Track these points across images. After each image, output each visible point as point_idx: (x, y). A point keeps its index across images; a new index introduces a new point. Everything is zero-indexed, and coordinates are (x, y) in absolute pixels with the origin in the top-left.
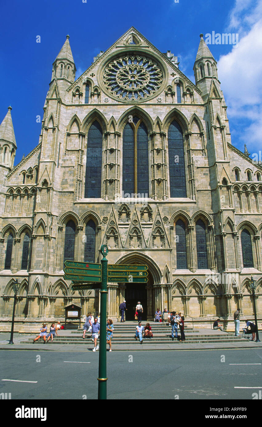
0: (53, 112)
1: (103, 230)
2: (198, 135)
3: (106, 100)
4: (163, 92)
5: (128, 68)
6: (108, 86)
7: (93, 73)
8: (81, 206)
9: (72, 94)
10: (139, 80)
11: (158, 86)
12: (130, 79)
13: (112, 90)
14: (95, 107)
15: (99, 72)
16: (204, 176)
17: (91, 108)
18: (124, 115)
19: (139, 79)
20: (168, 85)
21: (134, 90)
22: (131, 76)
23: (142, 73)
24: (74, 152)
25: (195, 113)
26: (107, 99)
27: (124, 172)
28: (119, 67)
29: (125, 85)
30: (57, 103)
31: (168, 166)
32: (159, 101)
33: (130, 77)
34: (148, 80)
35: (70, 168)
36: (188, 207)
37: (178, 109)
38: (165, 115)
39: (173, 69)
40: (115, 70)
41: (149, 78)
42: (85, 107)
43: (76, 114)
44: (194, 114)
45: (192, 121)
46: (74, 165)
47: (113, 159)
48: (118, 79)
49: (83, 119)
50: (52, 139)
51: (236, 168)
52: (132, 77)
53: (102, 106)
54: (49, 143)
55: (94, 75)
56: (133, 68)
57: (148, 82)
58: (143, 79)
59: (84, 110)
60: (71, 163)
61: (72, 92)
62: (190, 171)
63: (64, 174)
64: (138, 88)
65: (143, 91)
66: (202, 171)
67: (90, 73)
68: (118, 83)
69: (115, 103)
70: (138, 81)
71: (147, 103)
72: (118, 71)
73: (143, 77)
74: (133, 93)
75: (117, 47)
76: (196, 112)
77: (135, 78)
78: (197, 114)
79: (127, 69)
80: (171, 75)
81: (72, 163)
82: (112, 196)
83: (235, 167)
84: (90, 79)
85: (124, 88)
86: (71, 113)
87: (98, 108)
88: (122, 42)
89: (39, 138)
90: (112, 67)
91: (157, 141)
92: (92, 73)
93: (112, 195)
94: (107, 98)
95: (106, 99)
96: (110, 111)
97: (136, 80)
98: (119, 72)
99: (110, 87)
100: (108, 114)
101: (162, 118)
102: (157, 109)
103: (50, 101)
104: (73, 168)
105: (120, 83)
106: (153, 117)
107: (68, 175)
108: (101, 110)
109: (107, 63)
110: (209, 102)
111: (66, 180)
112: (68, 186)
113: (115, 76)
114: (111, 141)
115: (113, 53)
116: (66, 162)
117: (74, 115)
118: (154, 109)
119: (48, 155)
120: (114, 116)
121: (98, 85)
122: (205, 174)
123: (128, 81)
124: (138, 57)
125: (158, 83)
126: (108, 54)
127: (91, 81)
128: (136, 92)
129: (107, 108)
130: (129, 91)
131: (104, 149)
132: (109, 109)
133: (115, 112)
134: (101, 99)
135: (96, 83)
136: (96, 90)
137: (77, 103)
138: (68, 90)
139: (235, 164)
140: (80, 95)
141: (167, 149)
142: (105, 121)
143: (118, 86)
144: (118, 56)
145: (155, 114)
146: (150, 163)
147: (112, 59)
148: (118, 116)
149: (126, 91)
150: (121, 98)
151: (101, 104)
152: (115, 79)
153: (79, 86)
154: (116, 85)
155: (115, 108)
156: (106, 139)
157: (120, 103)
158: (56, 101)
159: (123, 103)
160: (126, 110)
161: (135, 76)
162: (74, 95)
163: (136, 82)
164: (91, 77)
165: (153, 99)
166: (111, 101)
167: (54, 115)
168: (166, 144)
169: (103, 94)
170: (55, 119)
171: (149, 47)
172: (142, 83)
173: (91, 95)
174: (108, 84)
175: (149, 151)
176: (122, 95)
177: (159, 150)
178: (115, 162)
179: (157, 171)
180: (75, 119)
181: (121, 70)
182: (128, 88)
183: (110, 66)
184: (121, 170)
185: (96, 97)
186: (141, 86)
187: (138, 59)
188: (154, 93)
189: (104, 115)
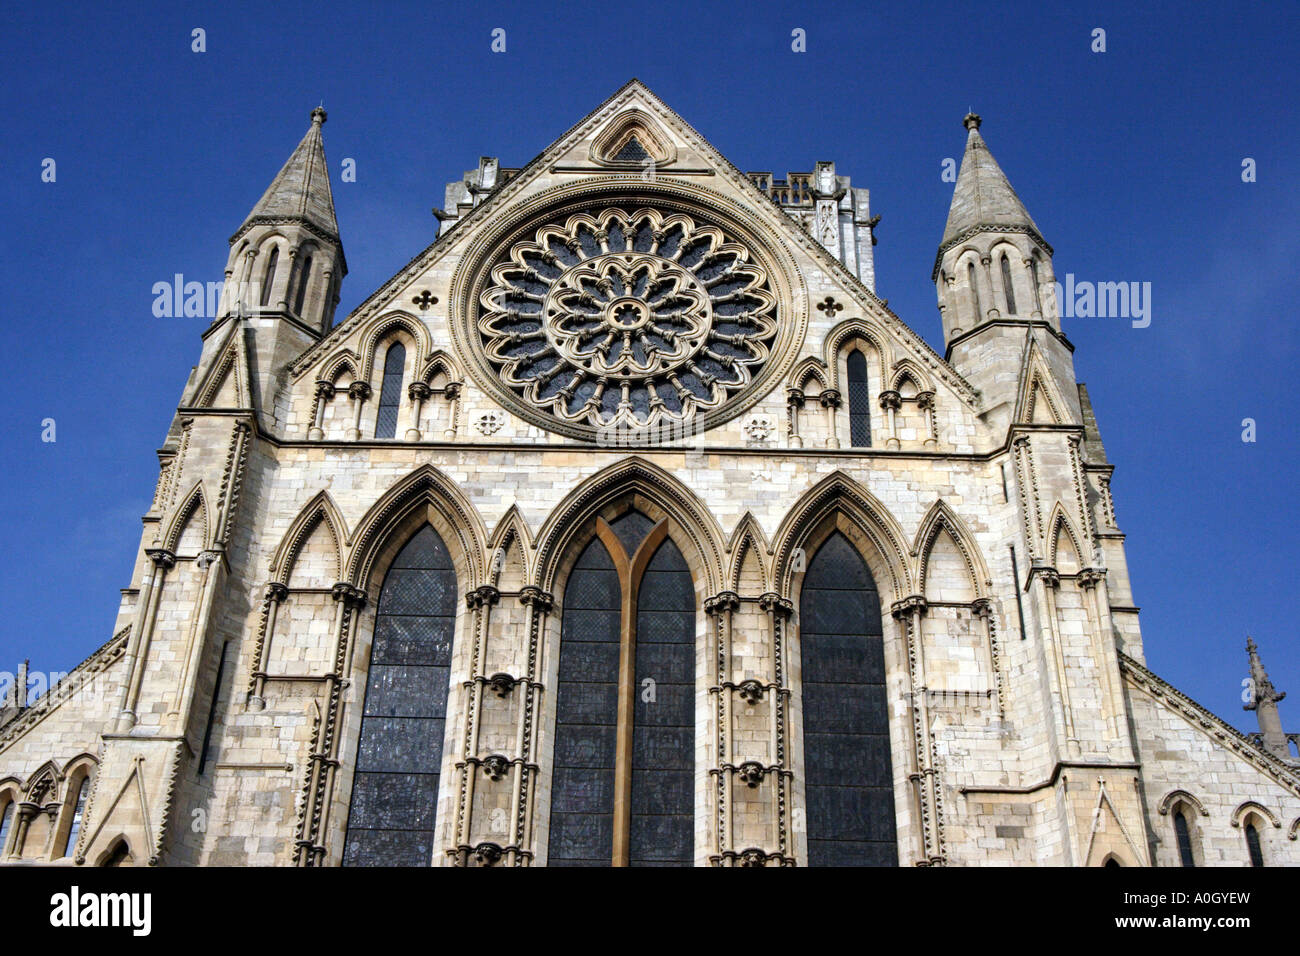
0: (206, 477)
2: (961, 610)
3: (484, 425)
4: (782, 388)
5: (606, 270)
6: (502, 351)
7: (429, 289)
9: (314, 388)
10: (656, 329)
11: (754, 362)
12: (614, 322)
13: (520, 371)
14: (424, 458)
15: (463, 284)
16: (1002, 842)
17: (409, 461)
18: (574, 501)
19: (658, 322)
20: (803, 356)
21: (631, 376)
22: (618, 310)
23: (672, 294)
24: (296, 687)
25: (944, 499)
26: (488, 421)
27: (561, 805)
28: (559, 263)
29: (588, 352)
30: (232, 432)
31: (800, 777)
32: (755, 433)
33: (610, 317)
34: (703, 328)
35: (269, 773)
37: (854, 475)
38: (788, 508)
39: (828, 281)
40: (542, 278)
41: (707, 321)
42: (375, 455)
43: (329, 491)
44: (940, 502)
45: (931, 542)
46: (291, 760)
47: (501, 731)
48: (550, 319)
49: (362, 514)
50: (186, 616)
51: (1177, 799)
52: (621, 314)
53: (461, 454)
54: (168, 636)
55: (435, 301)
56: (629, 271)
57: (701, 341)
58: (682, 324)
59: (372, 472)
60: (275, 746)
61: (318, 377)
62: (920, 805)
63: (228, 807)
64: (652, 367)
65: (675, 381)
66: (986, 811)
67: (415, 289)
68: (552, 340)
69: (529, 441)
70: (649, 333)
72: (554, 281)
73: (677, 313)
74: (625, 391)
75: (555, 170)
76: (953, 493)
77: (639, 318)
78: (954, 505)
79: (599, 276)
80: (821, 307)
81: (279, 748)
83: (1172, 795)
84: (410, 315)
85: (581, 364)
86: (301, 485)
87: (441, 462)
88: (584, 148)
89: (118, 604)
90: (523, 262)
91: (743, 640)
92: (425, 287)
94: (488, 413)
95: (485, 418)
96: (506, 479)
97: (644, 327)
98: (559, 288)
99: (507, 359)
100: (495, 492)
101: (771, 522)
102: (749, 478)
103: (198, 420)
104: (282, 772)
105: (560, 343)
106: (725, 516)
107: (252, 813)
108: (456, 472)
109: (503, 245)
110: (1017, 443)
111: (241, 841)
113: (540, 303)
114: (500, 638)
115: (539, 196)
116: (248, 741)
117: (315, 493)
118: (730, 478)
119: (158, 700)
120: (520, 505)
121: (449, 350)
122: (1001, 832)
123: (604, 332)
124: (656, 220)
125: (755, 343)
126: (512, 203)
127: (419, 330)
128: (637, 385)
129: (489, 467)
130: (603, 379)
131: (459, 675)
132: (496, 468)
133: (529, 485)
134: (461, 417)
135: (443, 340)
136: (437, 370)
137: (334, 434)
138: (297, 369)
139: (1163, 778)
140: (352, 396)
141: (793, 686)
142: (477, 529)
143: (553, 355)
144: (557, 210)
145: (734, 499)
146: (704, 758)
147: (525, 226)
148: (541, 505)
149: (591, 378)
150: (561, 413)
151: (457, 441)
152: (540, 322)
153: (354, 349)
154: (542, 352)
155: (528, 464)
156: (474, 622)
157: (555, 439)
158: (230, 423)
159: (570, 442)
160: (587, 476)
161: (637, 311)
162: (326, 393)
163: (644, 339)
164: (415, 310)
165: (725, 422)
166: (512, 429)
167: (211, 495)
168: (792, 658)
169: (470, 395)
170: (213, 512)
171: (711, 173)
172: (671, 344)
173: (412, 396)
174: (502, 344)
175: (697, 695)
176: (569, 402)
177: (753, 692)
178: (513, 751)
179: (741, 807)
180: (316, 516)
181: (567, 279)
182: (598, 367)
183: (516, 256)
184: (543, 795)
185: (435, 408)
186: (667, 355)
187: (657, 228)
188: (731, 393)
189: (474, 499)
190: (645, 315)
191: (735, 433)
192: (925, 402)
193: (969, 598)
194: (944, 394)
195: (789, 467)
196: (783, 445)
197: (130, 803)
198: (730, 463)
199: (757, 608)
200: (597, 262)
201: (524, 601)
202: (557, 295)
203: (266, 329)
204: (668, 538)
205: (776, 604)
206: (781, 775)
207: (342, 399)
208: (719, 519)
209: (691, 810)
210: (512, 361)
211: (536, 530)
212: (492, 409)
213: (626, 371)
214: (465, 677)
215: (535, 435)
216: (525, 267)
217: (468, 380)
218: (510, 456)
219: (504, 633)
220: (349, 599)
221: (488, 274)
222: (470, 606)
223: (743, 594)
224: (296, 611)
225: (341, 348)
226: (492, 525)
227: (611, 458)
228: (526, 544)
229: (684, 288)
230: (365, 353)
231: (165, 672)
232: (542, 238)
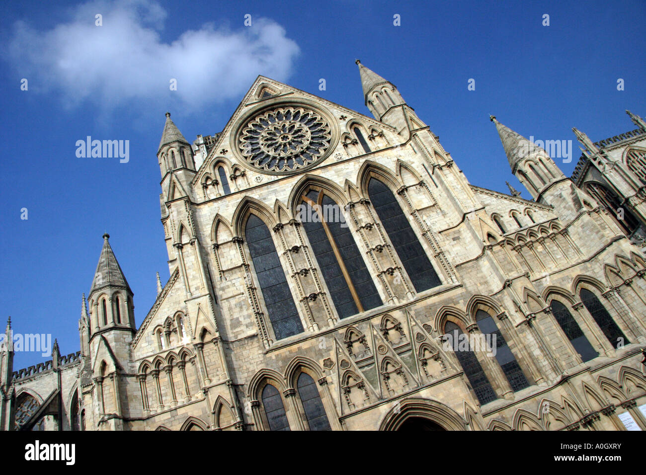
0: (182, 219)
1: (332, 383)
2: (416, 186)
3: (257, 180)
4: (340, 143)
5: (273, 129)
6: (252, 159)
7: (224, 149)
8: (278, 355)
9: (201, 186)
10: (295, 140)
11: (327, 139)
12: (282, 142)
13: (260, 163)
14: (243, 195)
15: (233, 144)
16: (455, 242)
17: (238, 199)
18: (294, 192)
19: (295, 138)
20: (342, 133)
21: (294, 154)
22: (282, 138)
23: (296, 128)
24: (233, 271)
25: (399, 158)
26: (258, 178)
27: (327, 278)
28: (258, 131)
29: (278, 152)
30: (184, 204)
31: (392, 245)
32: (338, 157)
33: (280, 140)
34: (309, 135)
35: (237, 297)
36: (453, 298)
37: (371, 160)
38: (357, 174)
39: (339, 111)
40: (255, 136)
41: (309, 133)
42: (228, 199)
43: (219, 213)
44: (398, 160)
45: (400, 171)
46: (242, 291)
47: (301, 262)
48: (263, 146)
49: (232, 216)
50: (193, 260)
51: (493, 215)
52: (283, 139)
53: (254, 190)
54: (191, 267)
55: (227, 151)
56: (280, 127)
57: (310, 139)
58: (302, 136)
59: (229, 203)
60: (235, 289)
61: (201, 183)
62: (429, 241)
63: (229, 311)
64: (299, 150)
65: (307, 152)
66: (447, 235)
67: (219, 150)
68: (266, 152)
69: (273, 180)
70: (294, 141)
71: (322, 165)
72: (259, 136)
73: (299, 133)
74: (294, 159)
75: (247, 106)
76: (401, 156)
77: (289, 138)
78: (402, 159)
79: (272, 130)
80: (341, 119)
81: (237, 289)
82: (323, 322)
83: (492, 215)
84: (221, 157)
85: (277, 155)
86: (210, 214)
87: (249, 194)
88: (252, 98)
89: (168, 266)
90: (248, 134)
91: (360, 214)
92: (222, 148)
93: (324, 320)
94: (257, 176)
96: (269, 193)
97: (291, 140)
98: (261, 137)
99: (254, 161)
100: (269, 197)
101: (354, 180)
102: (342, 170)
103: (172, 204)
104: (241, 295)
105: (269, 152)
106: (340, 182)
107: (238, 309)
108: (255, 195)
109: (240, 130)
110: (413, 136)
111: (238, 319)
112: (243, 328)
113: (258, 143)
114: (289, 237)
115: (245, 114)
116: (227, 290)
117: (215, 215)
118: (336, 172)
119: (196, 286)
120: (278, 198)
121: (237, 163)
122: (454, 239)
123: (280, 145)
124: (282, 111)
125: (325, 134)
126: (238, 118)
127: (226, 161)
128: (296, 156)
129: (264, 191)
130: (286, 158)
131: (280, 252)
132: (267, 191)
133: (278, 192)
134: (249, 180)
135: (234, 161)
136: (236, 170)
137: (213, 197)
138: (194, 183)
139: (490, 210)
140: (213, 185)
141: (379, 222)
142: (268, 209)
143: (268, 156)
144: (252, 116)
145: (340, 177)
146: (363, 250)
147: (244, 123)
148: (285, 196)
149: (282, 159)
150: (277, 170)
151: (251, 187)
152: (260, 148)
153: (209, 171)
154: (264, 156)
155: (275, 186)
156: (279, 235)
157: (280, 177)
158: (182, 202)
159: (285, 176)
160: (294, 184)
161: (287, 136)
162: (205, 187)
163: (293, 143)
164: (222, 155)
165: (328, 157)
166: (266, 179)
167: (186, 223)
168: (375, 215)
169: (249, 173)
170: (189, 228)
171: (293, 93)
172: (301, 143)
173: (231, 180)
174: (251, 157)
175: (353, 234)
176: (278, 167)
177: (369, 227)
178: (308, 266)
179: (380, 259)
180: (218, 221)
181: (263, 134)
182: (283, 155)
183: (245, 132)
184: (321, 276)
185: (240, 181)
186: (302, 145)
187: (283, 113)
188: (325, 150)
189: (263, 201)
190: (290, 137)
191: (332, 159)
192: (381, 135)
193: (417, 183)
194: (385, 131)
195: (352, 163)
196: (347, 158)
197: (202, 317)
198: (335, 168)
199: (360, 204)
200: (270, 127)
201: (291, 225)
202: (262, 139)
203: (180, 174)
204: (324, 195)
205: (365, 201)
206: (387, 246)
207: (210, 187)
208: (338, 183)
209: (364, 265)
210: (256, 161)
211: (286, 204)
212: (258, 175)
213: (291, 153)
214: (283, 252)
215: (274, 178)
216: (249, 135)
217: (246, 169)
218: (269, 186)
219: (289, 235)
220: (238, 241)
221: (239, 140)
222: (275, 232)
223: (354, 202)
224: (224, 250)
225: (205, 173)
226: (272, 207)
227: (299, 177)
228: (285, 208)
229: (298, 126)
230: (212, 172)
231: (194, 278)
232: (250, 125)
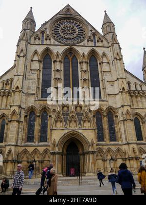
0: (23, 47)
1: (53, 117)
4: (86, 39)
8: (39, 103)
10: (72, 33)
11: (83, 37)
14: (47, 46)
15: (50, 27)
16: (111, 86)
17: (45, 47)
18: (64, 51)
20: (89, 36)
24: (35, 71)
31: (90, 80)
32: (84, 44)
33: (67, 31)
35: (33, 80)
36: (103, 104)
37: (95, 49)
38: (88, 52)
39: (91, 28)
41: (78, 32)
42: (41, 46)
43: (37, 49)
45: (103, 56)
46: (35, 78)
47: (58, 75)
49: (41, 52)
50: (22, 63)
51: (128, 82)
53: (51, 46)
54: (20, 65)
55: (47, 29)
56: (68, 26)
57: (77, 34)
59: (41, 48)
60: (33, 77)
61: (34, 37)
63: (28, 83)
65: (74, 39)
66: (110, 83)
71: (78, 45)
72: (60, 27)
73: (74, 31)
75: (60, 14)
78: (105, 52)
79: (65, 27)
80: (90, 31)
85: (64, 36)
86: (33, 49)
88: (63, 12)
91: (84, 66)
96: (57, 49)
100: (55, 50)
102: (83, 49)
107: (31, 84)
108: (51, 48)
109: (54, 23)
110: (112, 45)
111: (30, 87)
112: (31, 90)
113: (59, 30)
115: (58, 17)
116: (30, 76)
117: (35, 50)
118: (81, 49)
119: (20, 71)
120: (58, 51)
123: (66, 33)
124: (71, 21)
126: (55, 18)
127: (45, 32)
129: (55, 47)
131: (53, 70)
133: (59, 49)
134: (51, 42)
135: (48, 33)
136: (48, 36)
137: (37, 43)
138: (32, 36)
139: (128, 80)
141: (89, 71)
144: (60, 19)
145: (82, 51)
146: (80, 78)
148: (61, 51)
149: (65, 38)
150: (62, 42)
151: (50, 44)
152: (59, 32)
154: (59, 35)
155: (59, 47)
156: (54, 64)
157: (62, 44)
158: (25, 41)
160: (65, 48)
162: (35, 39)
166: (57, 43)
167: (24, 49)
168: (89, 68)
169: (52, 39)
170: (24, 51)
171: (77, 15)
175: (79, 72)
176: (63, 40)
177: (85, 71)
178: (59, 77)
179: (84, 83)
180: (36, 52)
181: (62, 27)
183: (56, 24)
184: (63, 82)
185: (48, 41)
186: (73, 36)
188: (81, 40)
189: (53, 51)
190: (71, 31)
191: (82, 44)
192: (102, 41)
193: (107, 62)
194: (104, 40)
195: (88, 48)
196: (87, 45)
197: (18, 82)
198: (81, 47)
199: (85, 63)
200: (65, 25)
201: (59, 62)
202: (61, 29)
203: (28, 31)
204: (75, 56)
205: (87, 62)
206: (88, 80)
208: (80, 53)
209: (78, 83)
210: (56, 36)
211: (60, 54)
212: (55, 41)
213: (69, 37)
215: (60, 44)
216: (57, 26)
217: (51, 37)
218: (57, 46)
219: (57, 65)
220: (40, 61)
221: (53, 26)
222: (53, 62)
223: (83, 61)
224: (34, 63)
225: (37, 34)
226: (55, 53)
227: (67, 47)
228: (59, 56)
229: (75, 28)
230: (39, 34)
231: (20, 69)
232: (58, 22)
